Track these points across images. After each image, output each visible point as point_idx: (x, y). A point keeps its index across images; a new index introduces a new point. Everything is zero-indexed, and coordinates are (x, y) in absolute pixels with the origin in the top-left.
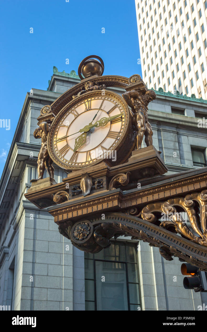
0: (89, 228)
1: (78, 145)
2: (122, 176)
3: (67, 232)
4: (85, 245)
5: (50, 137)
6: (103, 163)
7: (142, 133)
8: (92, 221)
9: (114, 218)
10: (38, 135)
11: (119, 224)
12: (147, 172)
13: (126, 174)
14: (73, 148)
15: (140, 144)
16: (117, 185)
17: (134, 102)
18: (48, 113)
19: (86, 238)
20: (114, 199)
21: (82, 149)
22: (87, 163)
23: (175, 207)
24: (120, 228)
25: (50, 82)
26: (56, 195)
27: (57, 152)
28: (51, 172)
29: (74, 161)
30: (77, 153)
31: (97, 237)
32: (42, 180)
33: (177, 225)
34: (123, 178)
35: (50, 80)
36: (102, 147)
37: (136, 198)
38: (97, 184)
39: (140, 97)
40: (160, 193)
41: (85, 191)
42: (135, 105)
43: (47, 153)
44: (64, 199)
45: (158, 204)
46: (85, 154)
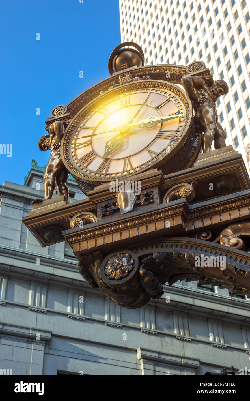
0: (132, 261)
1: (110, 150)
2: (184, 187)
3: (93, 270)
6: (153, 170)
7: (211, 132)
8: (135, 251)
9: (173, 247)
11: (182, 253)
12: (223, 183)
13: (190, 184)
14: (102, 154)
15: (209, 146)
17: (198, 94)
18: (63, 114)
19: (127, 276)
20: (176, 215)
21: (116, 155)
22: (125, 173)
24: (185, 259)
25: (26, 178)
26: (74, 219)
27: (76, 161)
28: (64, 191)
29: (104, 172)
30: (108, 161)
31: (145, 274)
32: (51, 200)
34: (185, 189)
35: (27, 176)
36: (149, 151)
37: (210, 215)
38: (145, 198)
39: (206, 88)
42: (199, 97)
44: (87, 222)
46: (123, 161)
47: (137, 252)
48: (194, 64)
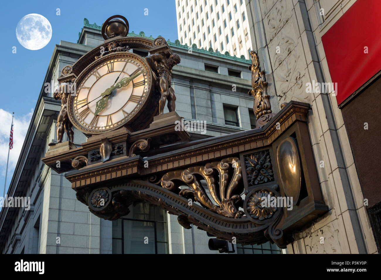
0: (107, 194)
1: (99, 109)
2: (143, 142)
3: (85, 199)
4: (103, 212)
5: (70, 99)
6: (124, 128)
7: (164, 98)
8: (110, 188)
9: (133, 186)
10: (58, 96)
11: (138, 191)
12: (168, 139)
13: (146, 140)
14: (94, 111)
15: (162, 109)
16: (137, 151)
17: (158, 66)
18: (69, 73)
20: (134, 166)
21: (104, 112)
22: (108, 128)
23: (194, 175)
24: (139, 195)
25: (80, 34)
26: (74, 160)
27: (77, 115)
28: (71, 135)
29: (95, 125)
30: (98, 117)
31: (115, 204)
33: (197, 194)
34: (143, 144)
35: (81, 32)
36: (123, 111)
37: (156, 166)
38: (117, 150)
39: (163, 61)
40: (180, 161)
41: (104, 157)
42: (158, 69)
43: (66, 116)
44: (83, 164)
45: (178, 172)
46: (106, 117)
47: (111, 188)
48: (158, 39)
